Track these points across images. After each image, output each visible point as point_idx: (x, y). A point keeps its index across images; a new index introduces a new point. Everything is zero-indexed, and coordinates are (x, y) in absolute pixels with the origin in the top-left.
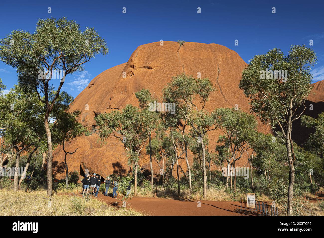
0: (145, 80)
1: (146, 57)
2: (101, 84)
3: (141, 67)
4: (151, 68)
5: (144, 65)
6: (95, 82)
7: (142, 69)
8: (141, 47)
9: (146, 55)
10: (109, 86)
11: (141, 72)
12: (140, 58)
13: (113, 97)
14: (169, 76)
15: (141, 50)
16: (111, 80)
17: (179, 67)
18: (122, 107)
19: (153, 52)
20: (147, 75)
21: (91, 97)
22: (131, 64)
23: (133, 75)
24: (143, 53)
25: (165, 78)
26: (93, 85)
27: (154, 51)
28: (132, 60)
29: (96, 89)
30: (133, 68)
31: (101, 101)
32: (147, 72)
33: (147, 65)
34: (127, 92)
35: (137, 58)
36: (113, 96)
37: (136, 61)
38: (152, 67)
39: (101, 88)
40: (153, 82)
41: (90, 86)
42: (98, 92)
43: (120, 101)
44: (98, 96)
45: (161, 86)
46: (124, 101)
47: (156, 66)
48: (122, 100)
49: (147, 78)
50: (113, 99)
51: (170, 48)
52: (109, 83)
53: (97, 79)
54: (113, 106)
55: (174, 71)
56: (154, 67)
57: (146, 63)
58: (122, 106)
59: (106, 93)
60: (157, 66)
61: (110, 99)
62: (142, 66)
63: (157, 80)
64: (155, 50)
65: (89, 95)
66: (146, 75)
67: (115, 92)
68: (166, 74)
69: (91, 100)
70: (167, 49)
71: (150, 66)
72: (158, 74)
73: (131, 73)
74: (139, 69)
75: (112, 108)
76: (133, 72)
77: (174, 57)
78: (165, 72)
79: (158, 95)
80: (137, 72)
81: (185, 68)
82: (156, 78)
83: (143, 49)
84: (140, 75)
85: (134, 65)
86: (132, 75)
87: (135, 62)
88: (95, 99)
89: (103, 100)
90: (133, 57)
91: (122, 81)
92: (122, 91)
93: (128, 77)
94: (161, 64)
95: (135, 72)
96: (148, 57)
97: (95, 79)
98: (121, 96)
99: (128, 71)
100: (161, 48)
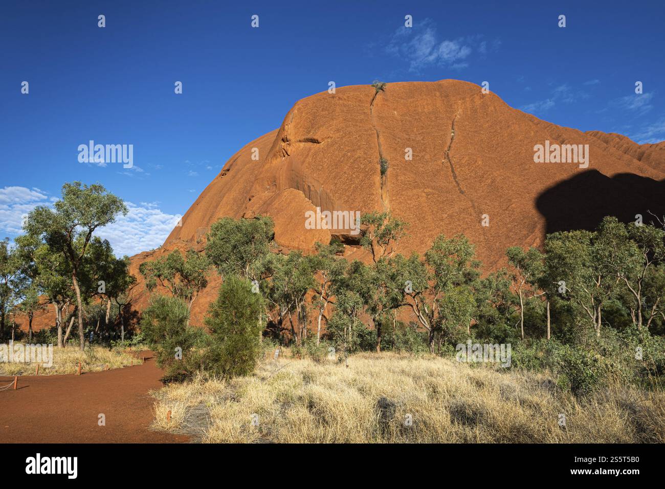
0: (307, 165)
1: (308, 121)
2: (241, 169)
3: (300, 141)
4: (317, 140)
5: (306, 137)
6: (232, 164)
7: (302, 144)
8: (300, 104)
9: (309, 118)
11: (299, 149)
12: (298, 124)
13: (254, 196)
14: (349, 154)
15: (299, 109)
17: (370, 135)
18: (265, 214)
20: (310, 154)
21: (225, 194)
22: (283, 136)
23: (286, 156)
24: (303, 115)
25: (342, 158)
26: (228, 170)
27: (324, 108)
28: (284, 129)
29: (234, 177)
30: (286, 143)
32: (310, 149)
33: (309, 136)
34: (276, 186)
35: (293, 124)
36: (253, 194)
38: (320, 140)
39: (242, 176)
40: (320, 167)
41: (224, 172)
42: (237, 184)
43: (264, 204)
44: (237, 192)
45: (334, 174)
46: (270, 204)
47: (326, 138)
48: (266, 202)
49: (309, 159)
51: (356, 99)
53: (235, 159)
54: (249, 214)
55: (359, 144)
56: (323, 139)
57: (309, 132)
60: (328, 137)
61: (250, 200)
62: (303, 138)
63: (328, 164)
64: (326, 107)
65: (222, 190)
66: (308, 155)
67: (257, 186)
68: (344, 150)
69: (225, 199)
70: (349, 103)
71: (315, 137)
72: (329, 152)
73: (284, 151)
74: (297, 144)
76: (286, 149)
77: (363, 117)
78: (342, 147)
79: (329, 191)
80: (293, 149)
81: (380, 137)
82: (326, 160)
83: (303, 106)
84: (298, 155)
85: (289, 137)
86: (284, 156)
87: (289, 131)
88: (232, 197)
90: (286, 123)
91: (268, 166)
92: (269, 185)
93: (279, 160)
94: (335, 132)
95: (290, 150)
96: (313, 120)
97: (232, 161)
98: (266, 194)
99: (277, 148)
100: (337, 101)
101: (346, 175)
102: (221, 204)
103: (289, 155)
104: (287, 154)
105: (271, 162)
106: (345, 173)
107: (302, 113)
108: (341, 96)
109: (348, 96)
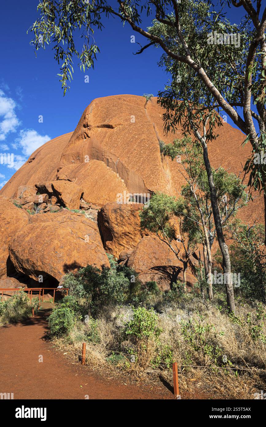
0: (105, 143)
1: (103, 113)
2: (44, 158)
3: (98, 127)
4: (112, 126)
5: (102, 124)
6: (36, 155)
7: (100, 129)
8: (96, 101)
9: (104, 111)
10: (55, 160)
11: (98, 132)
12: (96, 114)
13: (61, 168)
14: (136, 137)
15: (96, 104)
16: (57, 152)
17: (149, 125)
18: (74, 179)
19: (113, 106)
20: (107, 136)
21: (32, 175)
22: (84, 123)
23: (87, 138)
24: (100, 108)
25: (132, 139)
26: (34, 159)
27: (115, 105)
28: (85, 118)
29: (38, 163)
30: (87, 128)
31: (45, 179)
32: (106, 133)
33: (106, 123)
34: (80, 160)
35: (92, 114)
36: (61, 167)
37: (91, 118)
38: (114, 126)
39: (44, 163)
40: (116, 145)
41: (30, 160)
42: (41, 168)
43: (72, 172)
44: (41, 173)
45: (126, 150)
46: (77, 172)
47: (118, 125)
48: (74, 170)
49: (106, 139)
50: (61, 170)
51: (135, 102)
52: (54, 156)
53: (38, 151)
54: (62, 176)
55: (143, 130)
56: (116, 125)
57: (105, 121)
58: (75, 179)
59: (52, 168)
60: (120, 124)
61: (58, 171)
62: (100, 124)
63: (121, 143)
64: (116, 104)
65: (30, 171)
66: (105, 136)
67: (64, 161)
68: (132, 134)
69: (32, 178)
70: (131, 104)
71: (110, 124)
72: (121, 134)
73: (85, 134)
74: (95, 129)
75: (62, 179)
76: (87, 133)
77: (141, 114)
78: (130, 131)
79: (124, 162)
80: (93, 132)
81: (156, 127)
82: (119, 140)
83: (99, 102)
84: (97, 136)
85: (89, 124)
86: (85, 138)
87: (89, 119)
88: (37, 177)
89: (48, 177)
90: (87, 113)
91: (73, 146)
92: (74, 159)
93: (81, 141)
94: (125, 121)
95: (90, 133)
96: (107, 112)
97: (37, 152)
98: (72, 166)
99: (80, 132)
100: (122, 102)
101: (136, 151)
102: (29, 182)
103: (89, 137)
104: (88, 136)
105: (75, 143)
106: (135, 149)
107: (98, 107)
108: (125, 99)
109: (130, 100)
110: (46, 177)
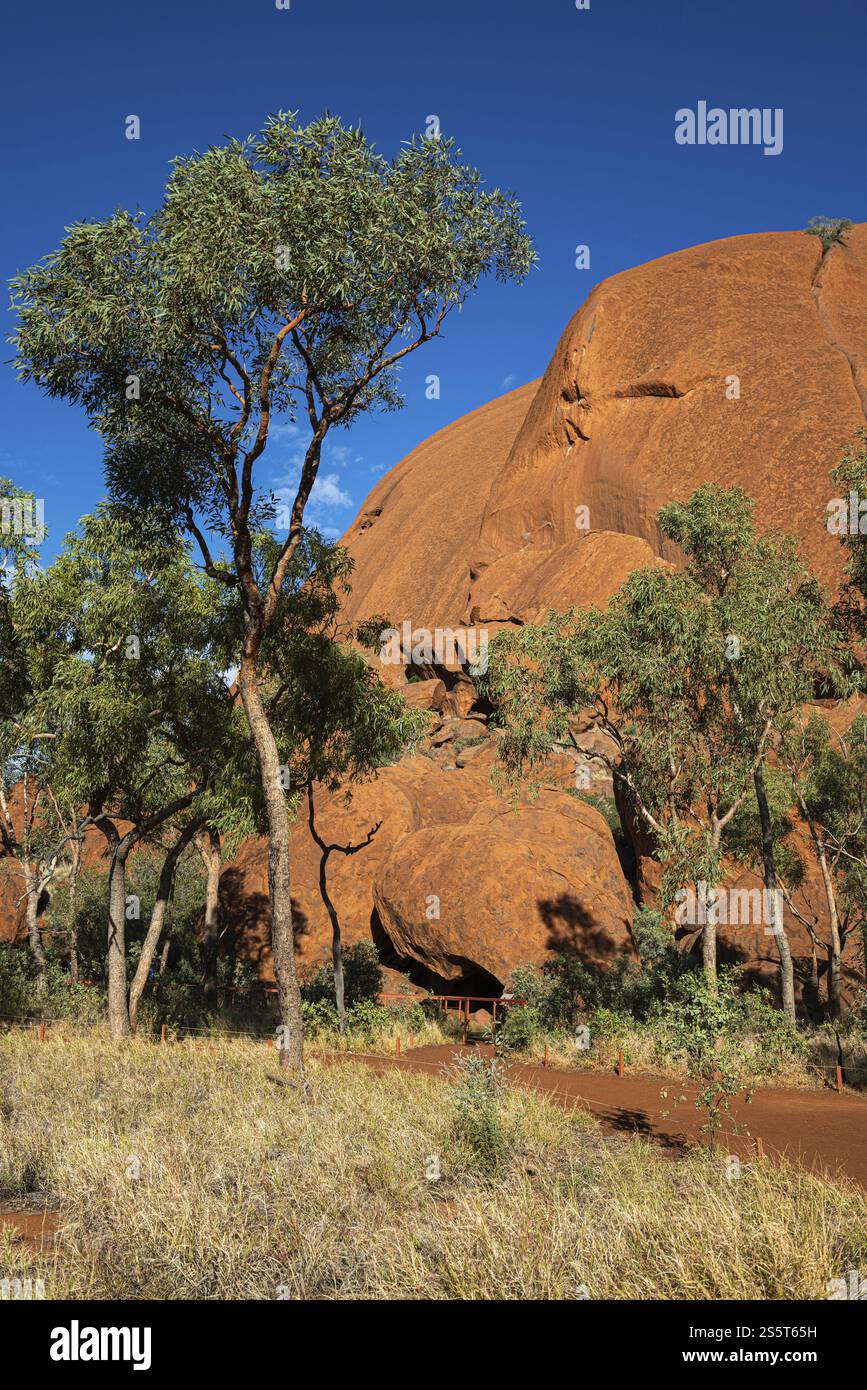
0: (646, 461)
1: (638, 335)
2: (416, 506)
3: (619, 395)
4: (673, 389)
5: (635, 382)
6: (387, 496)
7: (625, 405)
8: (611, 288)
9: (640, 327)
10: (456, 513)
11: (619, 417)
12: (608, 345)
13: (483, 565)
14: (775, 423)
15: (610, 302)
16: (464, 479)
17: (829, 365)
18: (534, 611)
19: (678, 302)
20: (654, 429)
21: (374, 577)
22: (565, 384)
23: (578, 440)
24: (623, 318)
25: (756, 436)
26: (378, 513)
27: (683, 295)
28: (566, 363)
29: (396, 530)
30: (576, 403)
31: (423, 591)
32: (651, 416)
33: (646, 378)
34: (552, 530)
35: (595, 346)
36: (484, 559)
37: (588, 363)
38: (680, 387)
39: (418, 527)
40: (691, 465)
41: (366, 518)
42: (406, 549)
43: (525, 581)
44: (408, 569)
46: (542, 581)
47: (698, 379)
48: (531, 575)
49: (652, 445)
50: (484, 575)
51: (770, 268)
52: (454, 495)
53: (394, 481)
54: (492, 608)
55: (802, 392)
56: (689, 383)
57: (644, 367)
58: (538, 609)
59: (446, 547)
60: (706, 378)
61: (473, 576)
62: (626, 384)
63: (711, 454)
64: (687, 293)
66: (647, 432)
67: (494, 535)
68: (756, 413)
69: (375, 589)
70: (753, 279)
71: (666, 380)
72: (711, 419)
73: (570, 428)
74: (609, 404)
75: (489, 617)
76: (575, 421)
77: (797, 316)
80: (599, 420)
82: (705, 444)
83: (619, 294)
84: (616, 435)
85: (582, 386)
86: (571, 443)
87: (584, 368)
88: (392, 584)
89: (433, 585)
90: (573, 346)
91: (524, 476)
92: (529, 529)
93: (554, 455)
94: (725, 362)
95: (588, 422)
96: (654, 332)
97: (389, 485)
98: (525, 557)
99: (550, 421)
100: (716, 277)
101: (773, 486)
102: (364, 605)
103: (586, 439)
104: (580, 434)
105: (532, 462)
106: (768, 478)
107: (618, 313)
108: (726, 261)
109: (747, 262)
110: (428, 585)
